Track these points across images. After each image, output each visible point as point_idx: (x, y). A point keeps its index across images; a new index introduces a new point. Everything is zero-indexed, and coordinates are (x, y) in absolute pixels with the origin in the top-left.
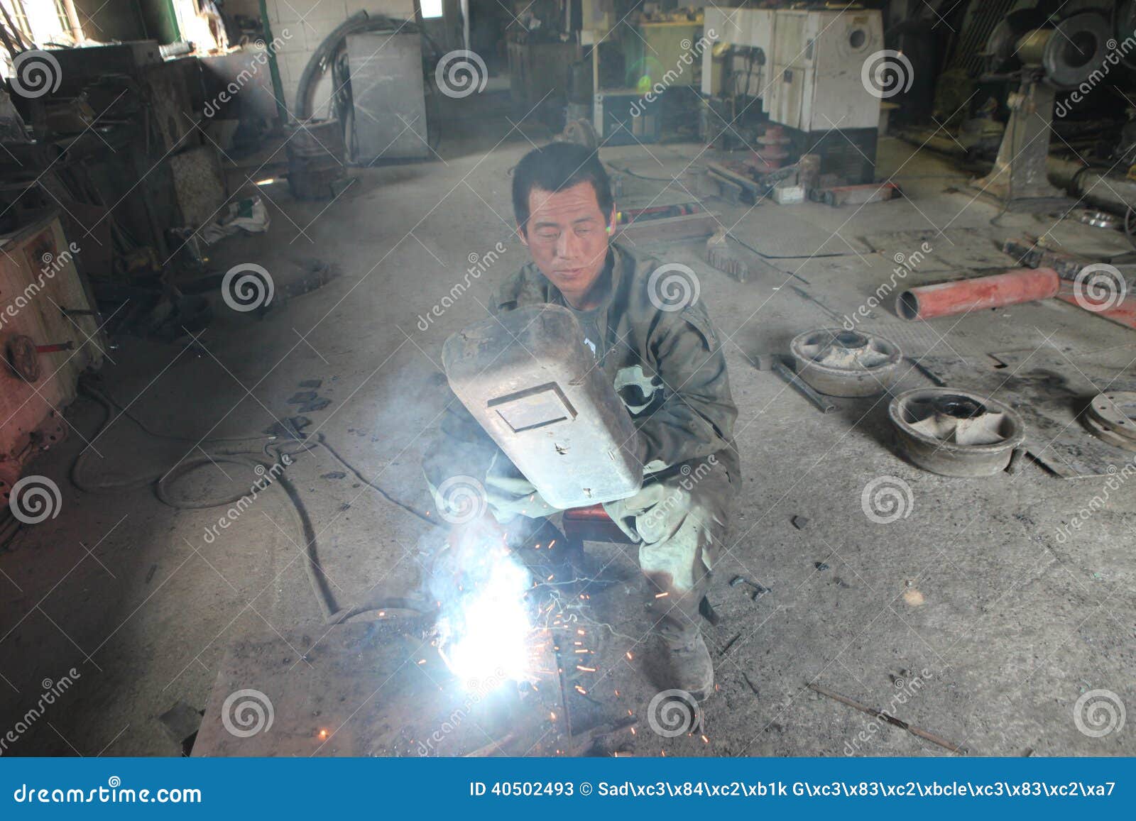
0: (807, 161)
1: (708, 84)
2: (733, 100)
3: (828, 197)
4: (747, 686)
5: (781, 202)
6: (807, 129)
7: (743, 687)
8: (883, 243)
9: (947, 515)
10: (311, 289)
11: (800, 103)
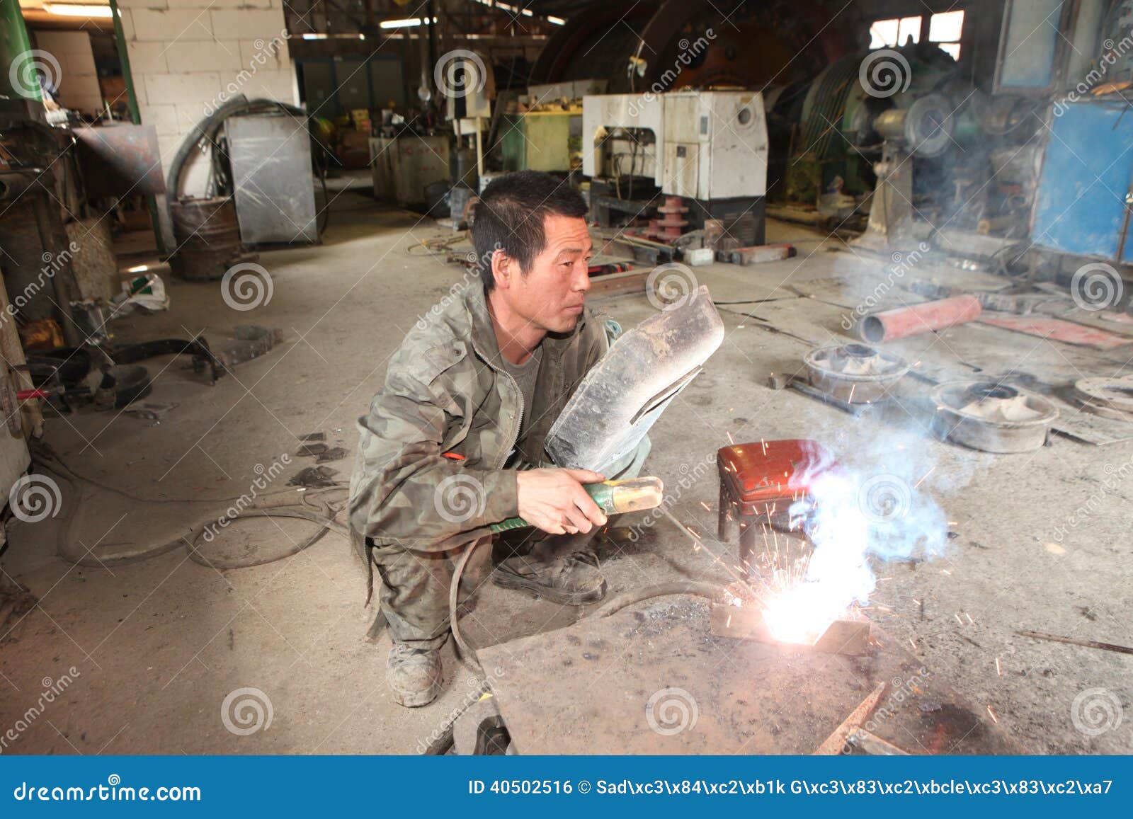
0: (712, 226)
1: (590, 167)
2: (616, 181)
3: (735, 257)
4: (966, 643)
5: (693, 264)
6: (706, 198)
7: (963, 644)
8: (806, 289)
9: (1024, 483)
10: (257, 355)
11: (696, 175)
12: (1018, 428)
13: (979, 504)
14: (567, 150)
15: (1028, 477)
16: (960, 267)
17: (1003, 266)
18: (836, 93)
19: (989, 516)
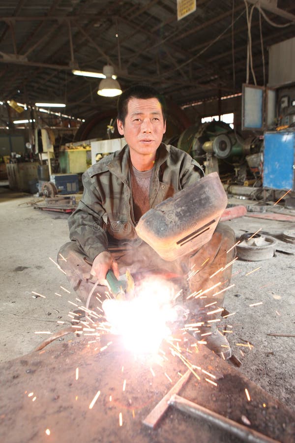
9: (267, 272)
12: (262, 249)
13: (249, 282)
14: (86, 165)
15: (268, 269)
16: (239, 198)
17: (255, 197)
18: (189, 139)
19: (253, 286)
